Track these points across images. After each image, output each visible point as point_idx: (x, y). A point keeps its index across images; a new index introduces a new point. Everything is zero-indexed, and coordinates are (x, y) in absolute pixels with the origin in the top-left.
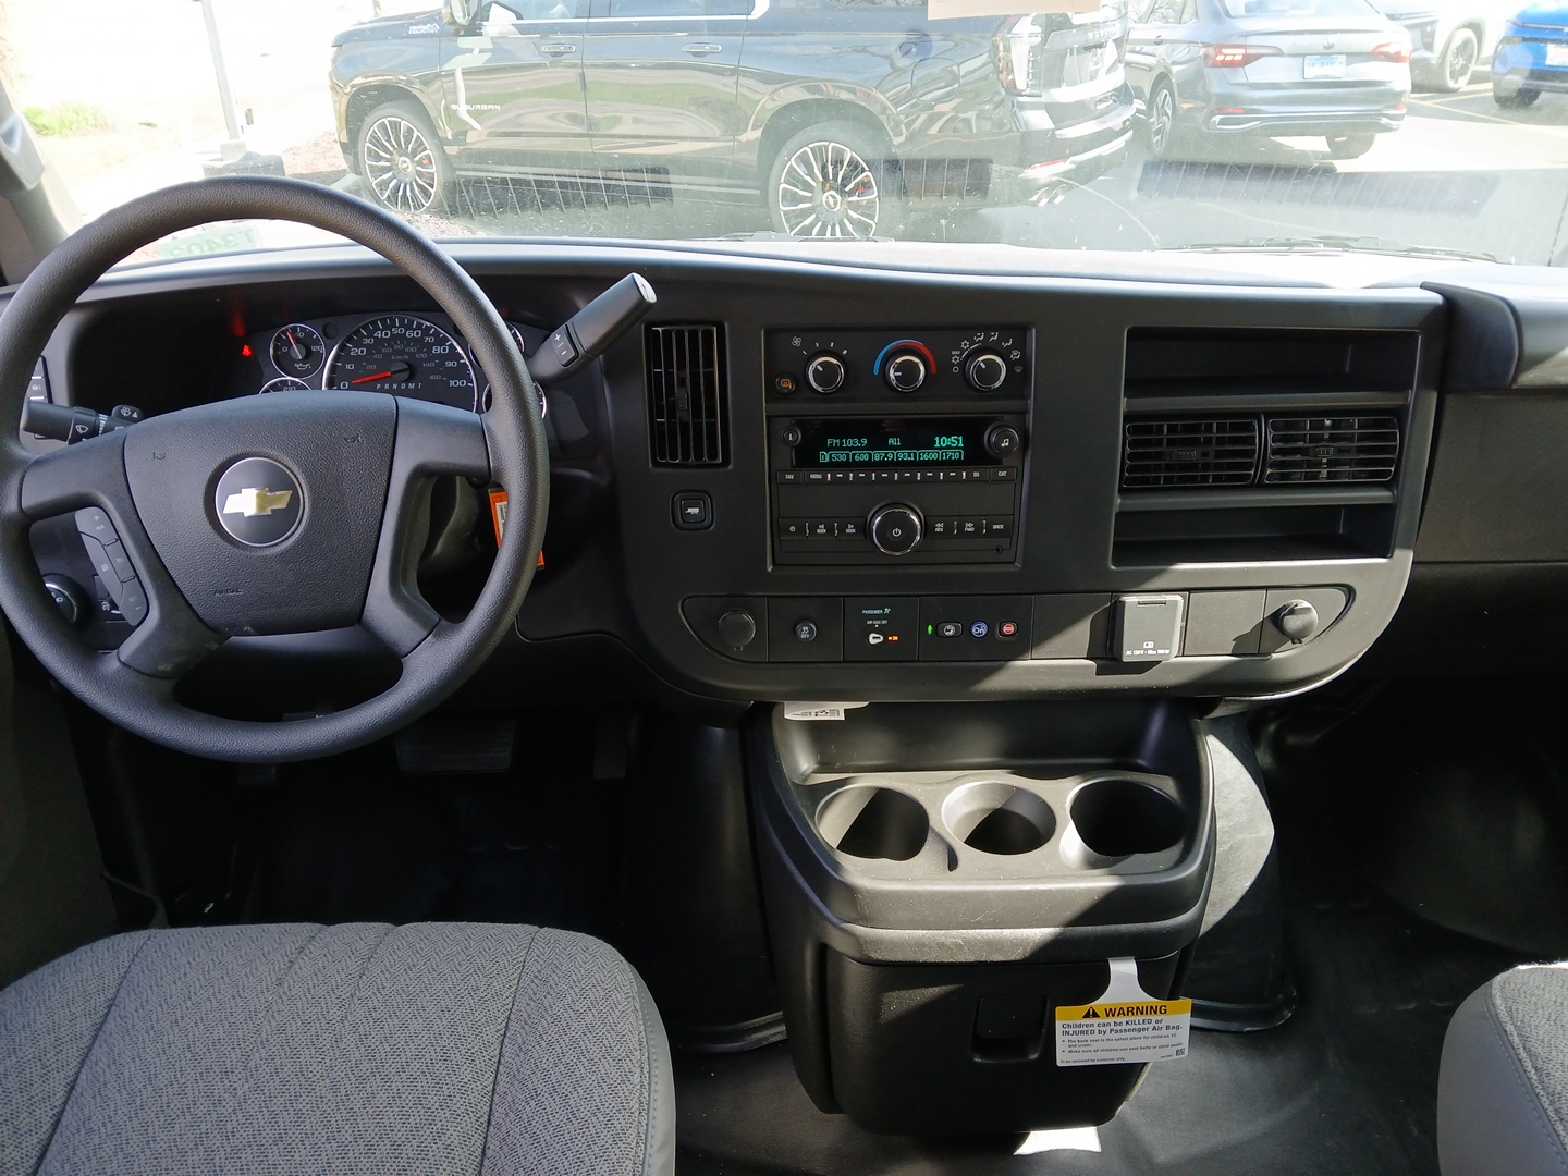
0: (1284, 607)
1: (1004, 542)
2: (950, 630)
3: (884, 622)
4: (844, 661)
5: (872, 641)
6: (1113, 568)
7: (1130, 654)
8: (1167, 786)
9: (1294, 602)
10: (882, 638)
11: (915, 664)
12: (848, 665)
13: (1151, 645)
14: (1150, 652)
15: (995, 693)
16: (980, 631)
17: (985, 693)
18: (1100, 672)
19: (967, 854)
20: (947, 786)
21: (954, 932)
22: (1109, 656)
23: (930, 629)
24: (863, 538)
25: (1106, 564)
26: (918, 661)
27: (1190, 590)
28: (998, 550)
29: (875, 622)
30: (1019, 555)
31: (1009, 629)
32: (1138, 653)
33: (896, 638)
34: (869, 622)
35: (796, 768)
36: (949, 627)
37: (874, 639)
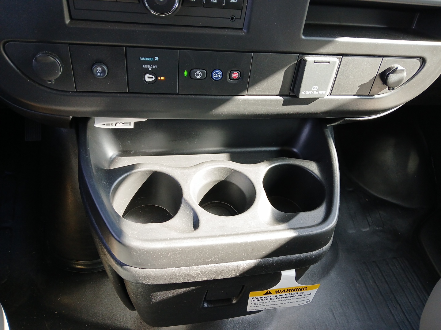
0: (389, 69)
1: (237, 13)
2: (199, 74)
3: (155, 67)
4: (129, 93)
5: (147, 80)
6: (303, 37)
7: (303, 94)
8: (313, 167)
9: (396, 66)
10: (154, 78)
11: (177, 96)
12: (132, 95)
13: (316, 88)
14: (315, 93)
15: (224, 115)
16: (217, 76)
17: (218, 115)
18: (285, 103)
19: (204, 215)
20: (194, 169)
21: (195, 267)
22: (292, 94)
23: (186, 73)
24: (138, 2)
25: (299, 35)
26: (178, 94)
27: (343, 55)
28: (232, 19)
29: (148, 66)
30: (246, 24)
31: (235, 75)
32: (308, 93)
33: (163, 78)
34: (145, 66)
35: (104, 154)
36: (198, 72)
37: (149, 78)
